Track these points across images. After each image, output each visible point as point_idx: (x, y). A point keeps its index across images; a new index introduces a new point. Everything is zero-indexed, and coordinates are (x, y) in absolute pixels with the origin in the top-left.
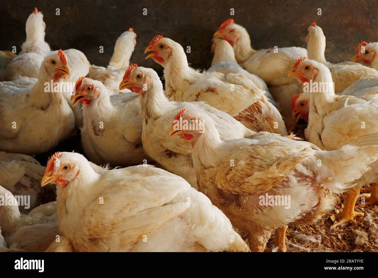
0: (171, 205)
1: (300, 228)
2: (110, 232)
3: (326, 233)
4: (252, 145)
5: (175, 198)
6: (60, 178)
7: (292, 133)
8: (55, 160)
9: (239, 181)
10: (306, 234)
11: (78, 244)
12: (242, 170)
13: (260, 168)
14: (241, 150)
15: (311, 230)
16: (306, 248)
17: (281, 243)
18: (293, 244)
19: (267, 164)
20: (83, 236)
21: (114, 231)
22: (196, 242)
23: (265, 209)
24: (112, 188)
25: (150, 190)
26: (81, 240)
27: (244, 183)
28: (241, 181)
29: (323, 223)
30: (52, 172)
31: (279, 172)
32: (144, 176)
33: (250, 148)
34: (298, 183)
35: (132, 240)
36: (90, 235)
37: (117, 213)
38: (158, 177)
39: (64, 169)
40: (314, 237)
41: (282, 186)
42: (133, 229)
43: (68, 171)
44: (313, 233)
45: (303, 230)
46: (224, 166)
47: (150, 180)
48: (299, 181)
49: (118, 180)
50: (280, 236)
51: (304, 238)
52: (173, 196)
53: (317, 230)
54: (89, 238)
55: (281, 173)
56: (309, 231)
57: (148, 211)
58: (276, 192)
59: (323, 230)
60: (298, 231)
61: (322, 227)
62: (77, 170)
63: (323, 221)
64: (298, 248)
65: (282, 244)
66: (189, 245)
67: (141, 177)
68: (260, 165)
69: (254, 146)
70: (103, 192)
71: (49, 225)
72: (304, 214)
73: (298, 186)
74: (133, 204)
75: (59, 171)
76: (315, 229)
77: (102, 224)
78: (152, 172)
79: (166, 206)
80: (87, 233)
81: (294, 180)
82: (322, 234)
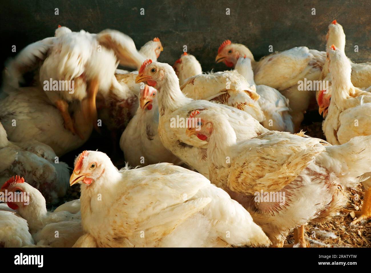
0: (193, 200)
1: (320, 224)
2: (135, 230)
3: (346, 229)
4: (261, 145)
5: (196, 195)
6: (87, 177)
7: (301, 131)
8: (83, 158)
9: (251, 183)
10: (326, 230)
11: (102, 243)
12: (253, 172)
13: (271, 168)
14: (250, 151)
15: (330, 226)
16: (327, 244)
17: (300, 239)
18: (314, 241)
19: (278, 164)
20: (108, 236)
21: (138, 229)
22: (218, 237)
23: (281, 210)
24: (134, 187)
25: (172, 188)
26: (106, 239)
27: (256, 185)
28: (253, 183)
29: (343, 220)
30: (81, 170)
31: (290, 172)
32: (164, 175)
33: (259, 148)
34: (312, 181)
35: (158, 237)
36: (115, 234)
37: (141, 212)
38: (178, 175)
39: (92, 168)
40: (334, 233)
41: (296, 186)
42: (157, 226)
43: (94, 170)
44: (333, 229)
45: (323, 226)
46: (234, 168)
47: (171, 178)
48: (313, 180)
49: (140, 179)
50: (298, 232)
51: (324, 234)
52: (194, 192)
53: (337, 226)
54: (114, 237)
55: (292, 172)
56: (329, 227)
57: (171, 208)
58: (290, 192)
59: (343, 226)
60: (318, 227)
61: (342, 223)
62: (103, 169)
63: (343, 217)
64: (319, 244)
65: (302, 239)
66: (211, 240)
67: (162, 176)
68: (270, 166)
69: (264, 146)
70: (126, 191)
71: (75, 222)
72: (319, 213)
73: (312, 184)
74: (156, 202)
75: (86, 170)
76: (335, 226)
77: (127, 223)
78: (171, 170)
79: (188, 202)
80: (112, 232)
81: (308, 179)
82: (342, 230)
